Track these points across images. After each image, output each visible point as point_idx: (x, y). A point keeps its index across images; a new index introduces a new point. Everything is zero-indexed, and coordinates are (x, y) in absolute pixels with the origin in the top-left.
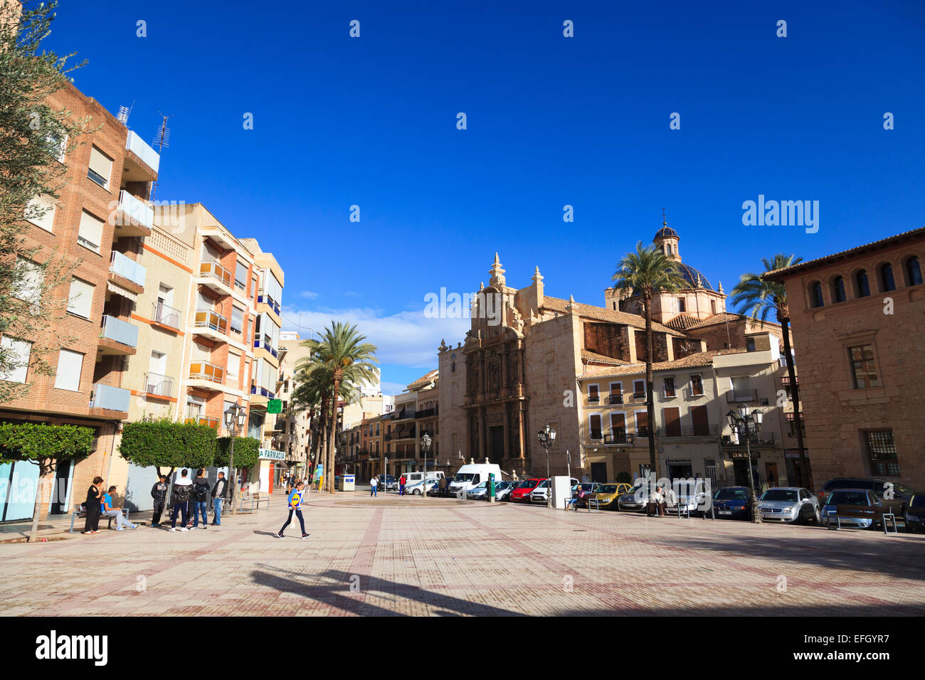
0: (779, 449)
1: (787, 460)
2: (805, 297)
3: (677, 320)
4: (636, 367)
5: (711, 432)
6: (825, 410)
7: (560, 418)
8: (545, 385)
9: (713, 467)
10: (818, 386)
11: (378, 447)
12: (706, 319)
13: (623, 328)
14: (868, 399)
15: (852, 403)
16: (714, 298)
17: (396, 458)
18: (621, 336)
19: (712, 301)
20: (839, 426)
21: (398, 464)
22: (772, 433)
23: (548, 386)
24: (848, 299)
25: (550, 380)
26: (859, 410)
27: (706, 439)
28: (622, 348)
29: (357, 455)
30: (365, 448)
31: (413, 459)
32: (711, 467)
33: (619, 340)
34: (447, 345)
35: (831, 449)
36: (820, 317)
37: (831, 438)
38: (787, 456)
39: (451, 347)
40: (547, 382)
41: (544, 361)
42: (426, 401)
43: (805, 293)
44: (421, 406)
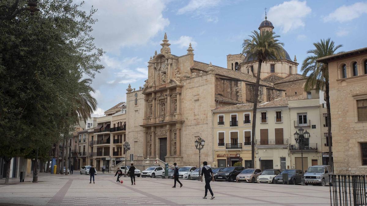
0: (319, 152)
1: (323, 158)
2: (338, 73)
3: (269, 77)
4: (245, 105)
5: (285, 142)
6: (343, 132)
7: (201, 134)
8: (193, 114)
9: (284, 162)
10: (340, 119)
11: (84, 148)
12: (286, 77)
13: (239, 82)
14: (363, 127)
15: (356, 129)
16: (291, 65)
17: (98, 155)
18: (238, 87)
19: (290, 67)
20: (348, 140)
21: (98, 160)
22: (317, 144)
23: (195, 115)
24: (359, 75)
25: (196, 111)
26: (359, 133)
27: (282, 146)
28: (238, 94)
29: (70, 154)
30: (75, 150)
31: (109, 157)
32: (283, 162)
33: (236, 89)
34: (132, 88)
35: (344, 152)
36: (344, 84)
37: (344, 146)
38: (324, 156)
39: (134, 89)
40: (194, 113)
41: (193, 100)
42: (117, 122)
43: (338, 70)
44: (115, 124)
